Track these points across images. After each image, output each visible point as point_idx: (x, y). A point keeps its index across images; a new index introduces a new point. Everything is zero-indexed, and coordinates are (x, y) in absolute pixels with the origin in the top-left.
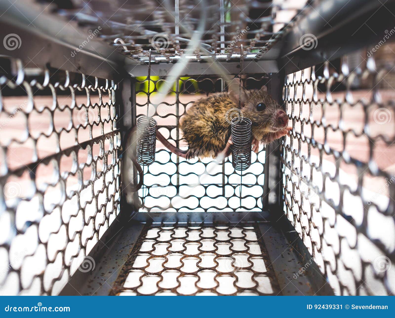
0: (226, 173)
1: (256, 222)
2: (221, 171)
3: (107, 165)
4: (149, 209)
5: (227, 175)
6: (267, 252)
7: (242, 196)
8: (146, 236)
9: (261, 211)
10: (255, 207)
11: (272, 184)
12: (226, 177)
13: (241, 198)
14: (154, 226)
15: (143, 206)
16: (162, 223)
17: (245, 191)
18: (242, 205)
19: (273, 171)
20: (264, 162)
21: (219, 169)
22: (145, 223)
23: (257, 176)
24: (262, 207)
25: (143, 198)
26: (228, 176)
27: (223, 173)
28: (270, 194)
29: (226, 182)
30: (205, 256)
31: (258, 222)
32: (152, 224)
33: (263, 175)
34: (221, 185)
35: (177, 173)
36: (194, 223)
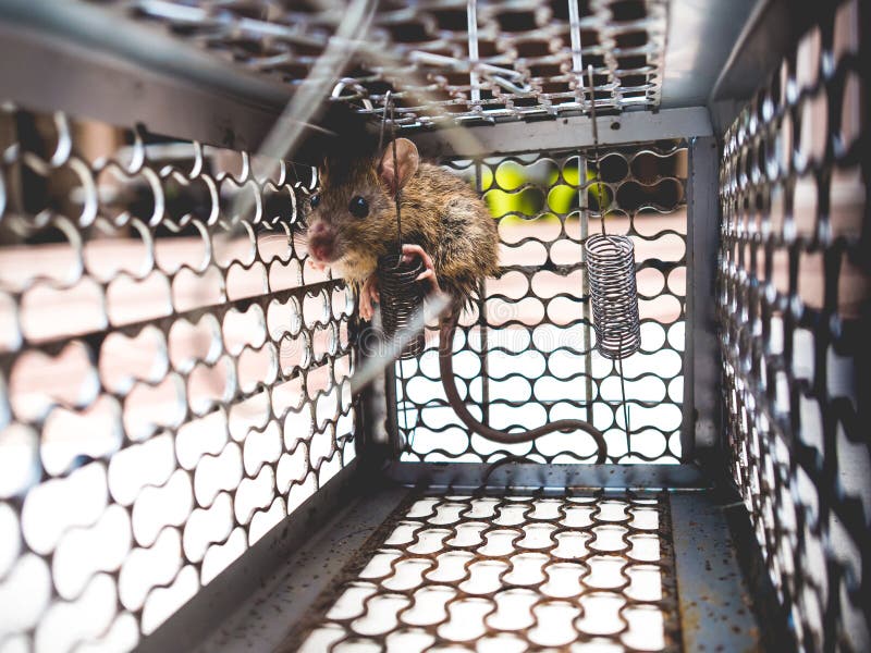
0: (595, 375)
1: (665, 490)
2: (583, 371)
3: (312, 352)
4: (422, 456)
5: (595, 380)
6: (674, 555)
7: (632, 429)
8: (407, 513)
9: (677, 462)
10: (664, 454)
11: (704, 398)
12: (594, 383)
13: (629, 433)
14: (431, 492)
15: (409, 449)
16: (450, 488)
17: (639, 417)
18: (632, 450)
19: (704, 367)
20: (682, 348)
21: (579, 364)
22: (412, 486)
23: (667, 382)
24: (679, 455)
25: (407, 432)
26: (599, 382)
27: (588, 375)
28: (697, 425)
29: (594, 396)
30: (526, 560)
31: (670, 489)
32: (428, 489)
33: (681, 378)
34: (584, 403)
35: (483, 373)
36: (522, 488)
